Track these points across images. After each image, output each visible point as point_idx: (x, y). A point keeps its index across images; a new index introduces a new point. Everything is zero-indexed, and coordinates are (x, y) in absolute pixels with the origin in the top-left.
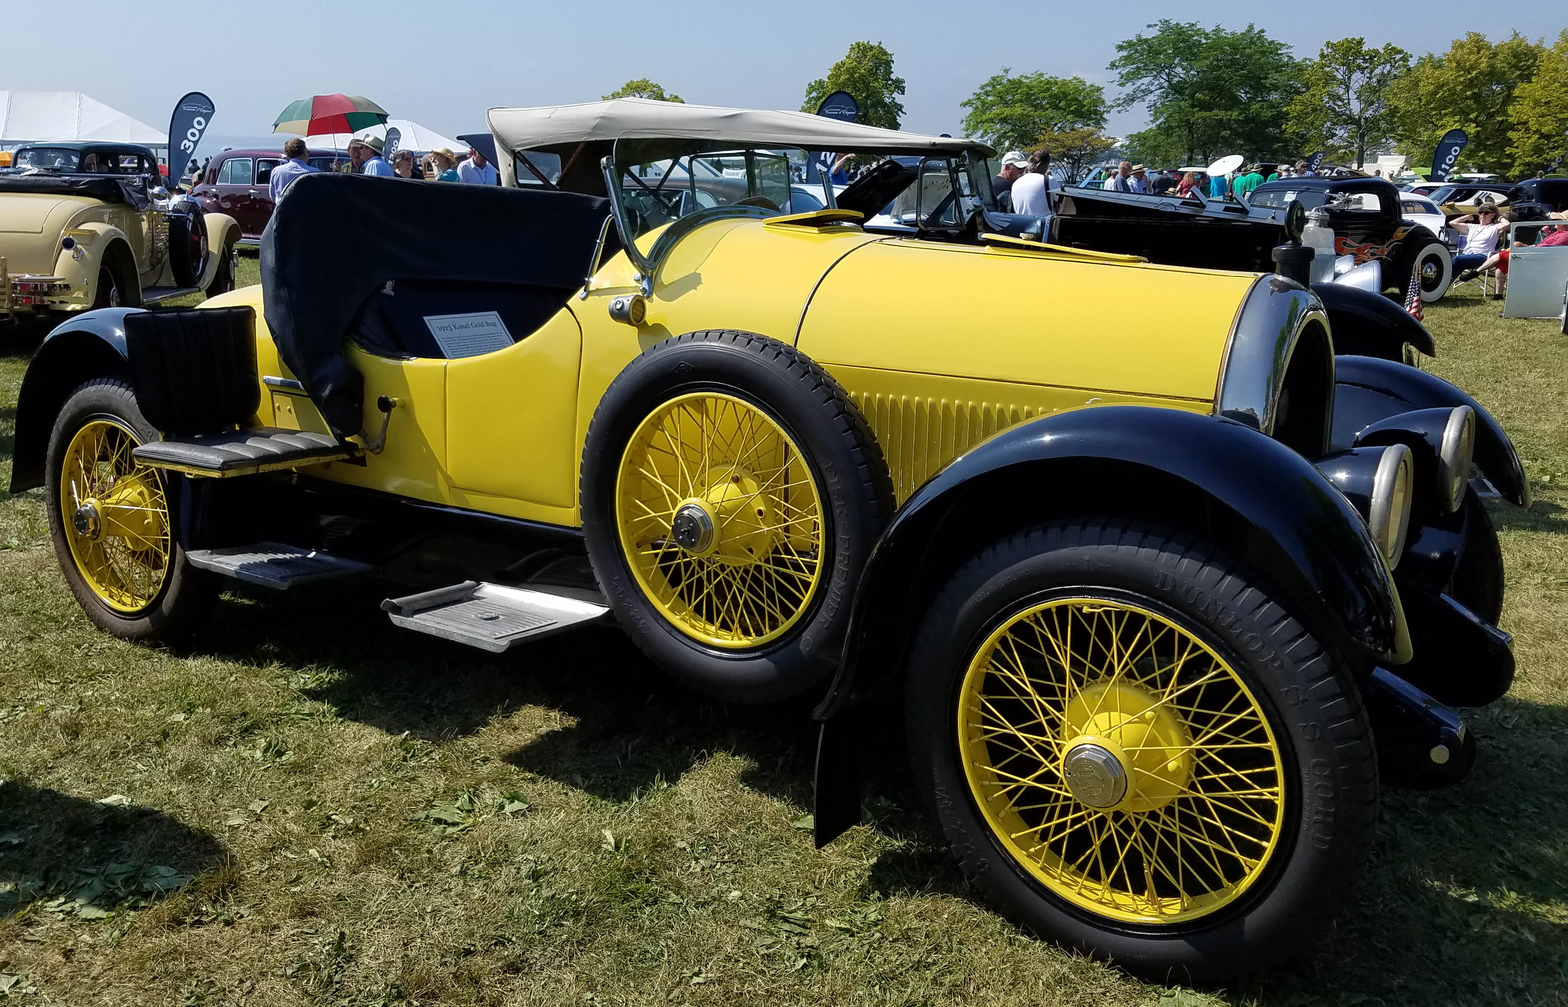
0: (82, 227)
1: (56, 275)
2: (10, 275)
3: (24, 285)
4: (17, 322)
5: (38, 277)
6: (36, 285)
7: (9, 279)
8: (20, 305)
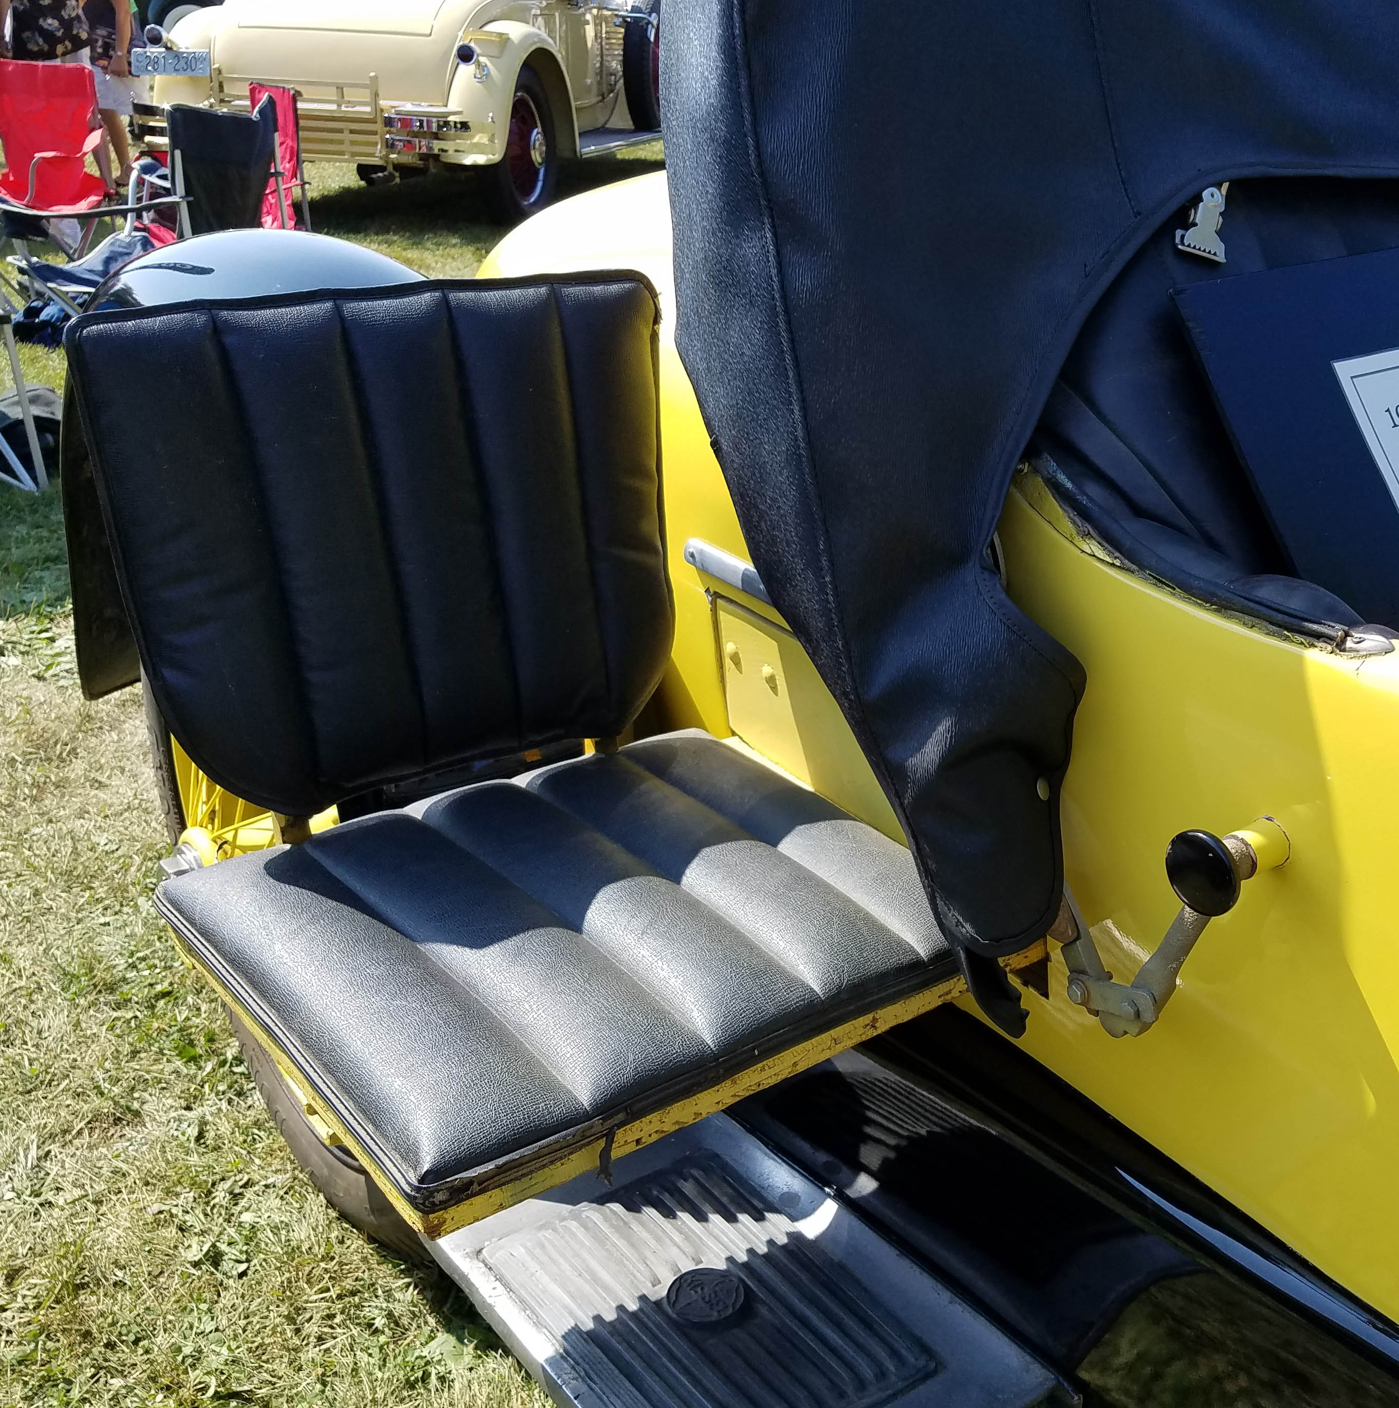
0: (488, 28)
1: (453, 106)
2: (383, 103)
3: (406, 121)
4: (398, 180)
5: (424, 108)
6: (421, 122)
7: (382, 110)
8: (399, 153)
